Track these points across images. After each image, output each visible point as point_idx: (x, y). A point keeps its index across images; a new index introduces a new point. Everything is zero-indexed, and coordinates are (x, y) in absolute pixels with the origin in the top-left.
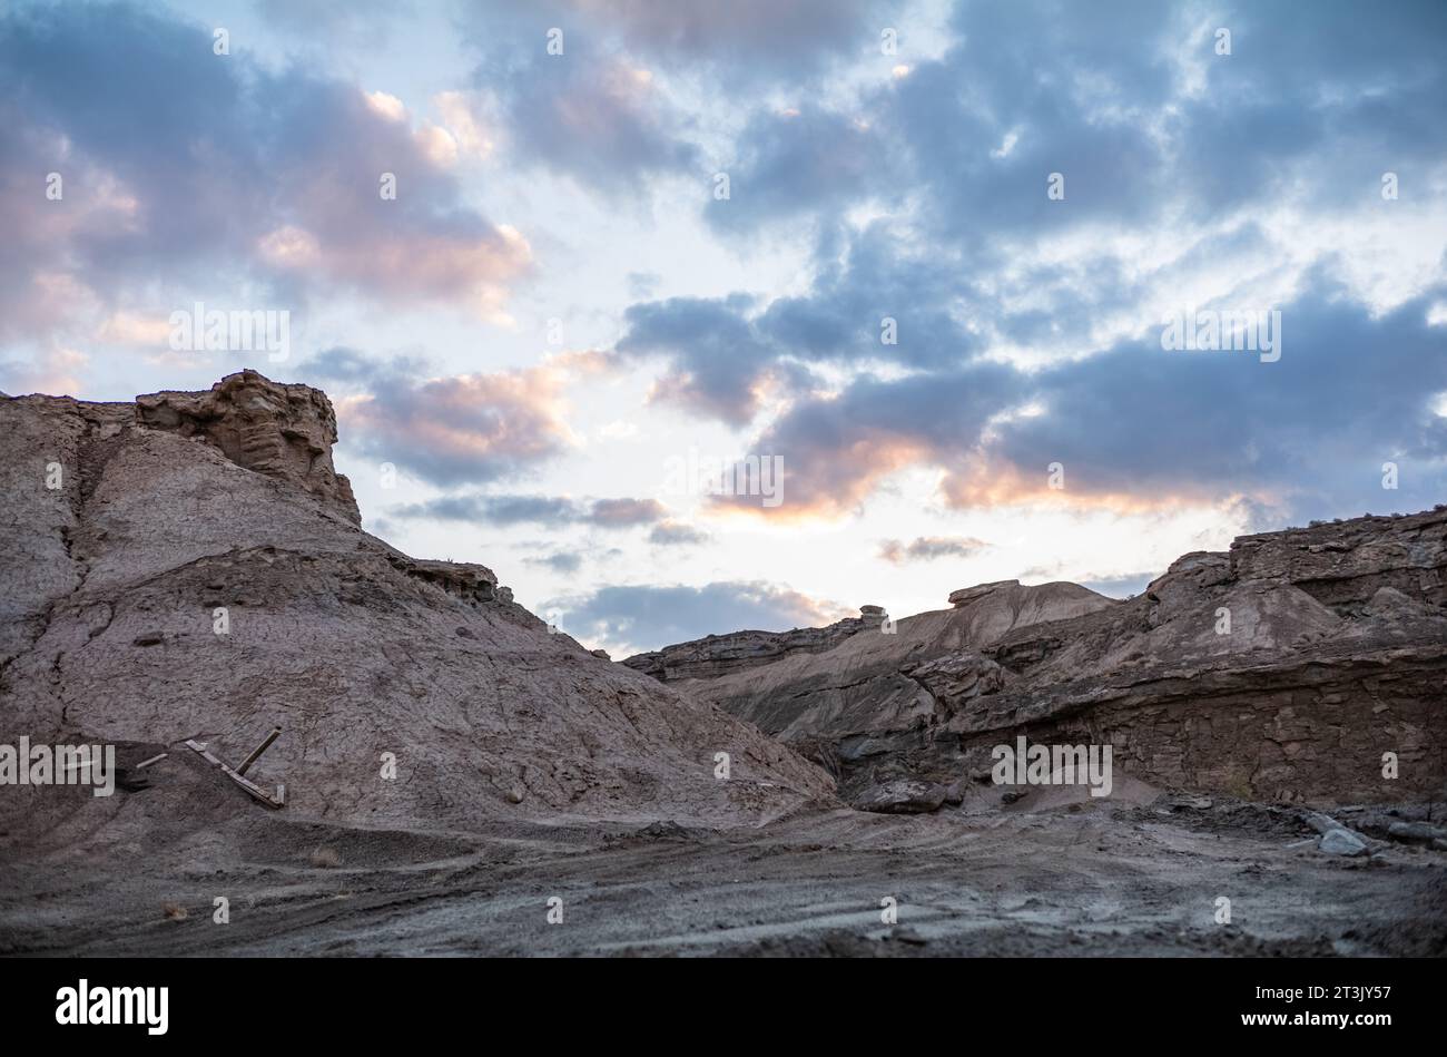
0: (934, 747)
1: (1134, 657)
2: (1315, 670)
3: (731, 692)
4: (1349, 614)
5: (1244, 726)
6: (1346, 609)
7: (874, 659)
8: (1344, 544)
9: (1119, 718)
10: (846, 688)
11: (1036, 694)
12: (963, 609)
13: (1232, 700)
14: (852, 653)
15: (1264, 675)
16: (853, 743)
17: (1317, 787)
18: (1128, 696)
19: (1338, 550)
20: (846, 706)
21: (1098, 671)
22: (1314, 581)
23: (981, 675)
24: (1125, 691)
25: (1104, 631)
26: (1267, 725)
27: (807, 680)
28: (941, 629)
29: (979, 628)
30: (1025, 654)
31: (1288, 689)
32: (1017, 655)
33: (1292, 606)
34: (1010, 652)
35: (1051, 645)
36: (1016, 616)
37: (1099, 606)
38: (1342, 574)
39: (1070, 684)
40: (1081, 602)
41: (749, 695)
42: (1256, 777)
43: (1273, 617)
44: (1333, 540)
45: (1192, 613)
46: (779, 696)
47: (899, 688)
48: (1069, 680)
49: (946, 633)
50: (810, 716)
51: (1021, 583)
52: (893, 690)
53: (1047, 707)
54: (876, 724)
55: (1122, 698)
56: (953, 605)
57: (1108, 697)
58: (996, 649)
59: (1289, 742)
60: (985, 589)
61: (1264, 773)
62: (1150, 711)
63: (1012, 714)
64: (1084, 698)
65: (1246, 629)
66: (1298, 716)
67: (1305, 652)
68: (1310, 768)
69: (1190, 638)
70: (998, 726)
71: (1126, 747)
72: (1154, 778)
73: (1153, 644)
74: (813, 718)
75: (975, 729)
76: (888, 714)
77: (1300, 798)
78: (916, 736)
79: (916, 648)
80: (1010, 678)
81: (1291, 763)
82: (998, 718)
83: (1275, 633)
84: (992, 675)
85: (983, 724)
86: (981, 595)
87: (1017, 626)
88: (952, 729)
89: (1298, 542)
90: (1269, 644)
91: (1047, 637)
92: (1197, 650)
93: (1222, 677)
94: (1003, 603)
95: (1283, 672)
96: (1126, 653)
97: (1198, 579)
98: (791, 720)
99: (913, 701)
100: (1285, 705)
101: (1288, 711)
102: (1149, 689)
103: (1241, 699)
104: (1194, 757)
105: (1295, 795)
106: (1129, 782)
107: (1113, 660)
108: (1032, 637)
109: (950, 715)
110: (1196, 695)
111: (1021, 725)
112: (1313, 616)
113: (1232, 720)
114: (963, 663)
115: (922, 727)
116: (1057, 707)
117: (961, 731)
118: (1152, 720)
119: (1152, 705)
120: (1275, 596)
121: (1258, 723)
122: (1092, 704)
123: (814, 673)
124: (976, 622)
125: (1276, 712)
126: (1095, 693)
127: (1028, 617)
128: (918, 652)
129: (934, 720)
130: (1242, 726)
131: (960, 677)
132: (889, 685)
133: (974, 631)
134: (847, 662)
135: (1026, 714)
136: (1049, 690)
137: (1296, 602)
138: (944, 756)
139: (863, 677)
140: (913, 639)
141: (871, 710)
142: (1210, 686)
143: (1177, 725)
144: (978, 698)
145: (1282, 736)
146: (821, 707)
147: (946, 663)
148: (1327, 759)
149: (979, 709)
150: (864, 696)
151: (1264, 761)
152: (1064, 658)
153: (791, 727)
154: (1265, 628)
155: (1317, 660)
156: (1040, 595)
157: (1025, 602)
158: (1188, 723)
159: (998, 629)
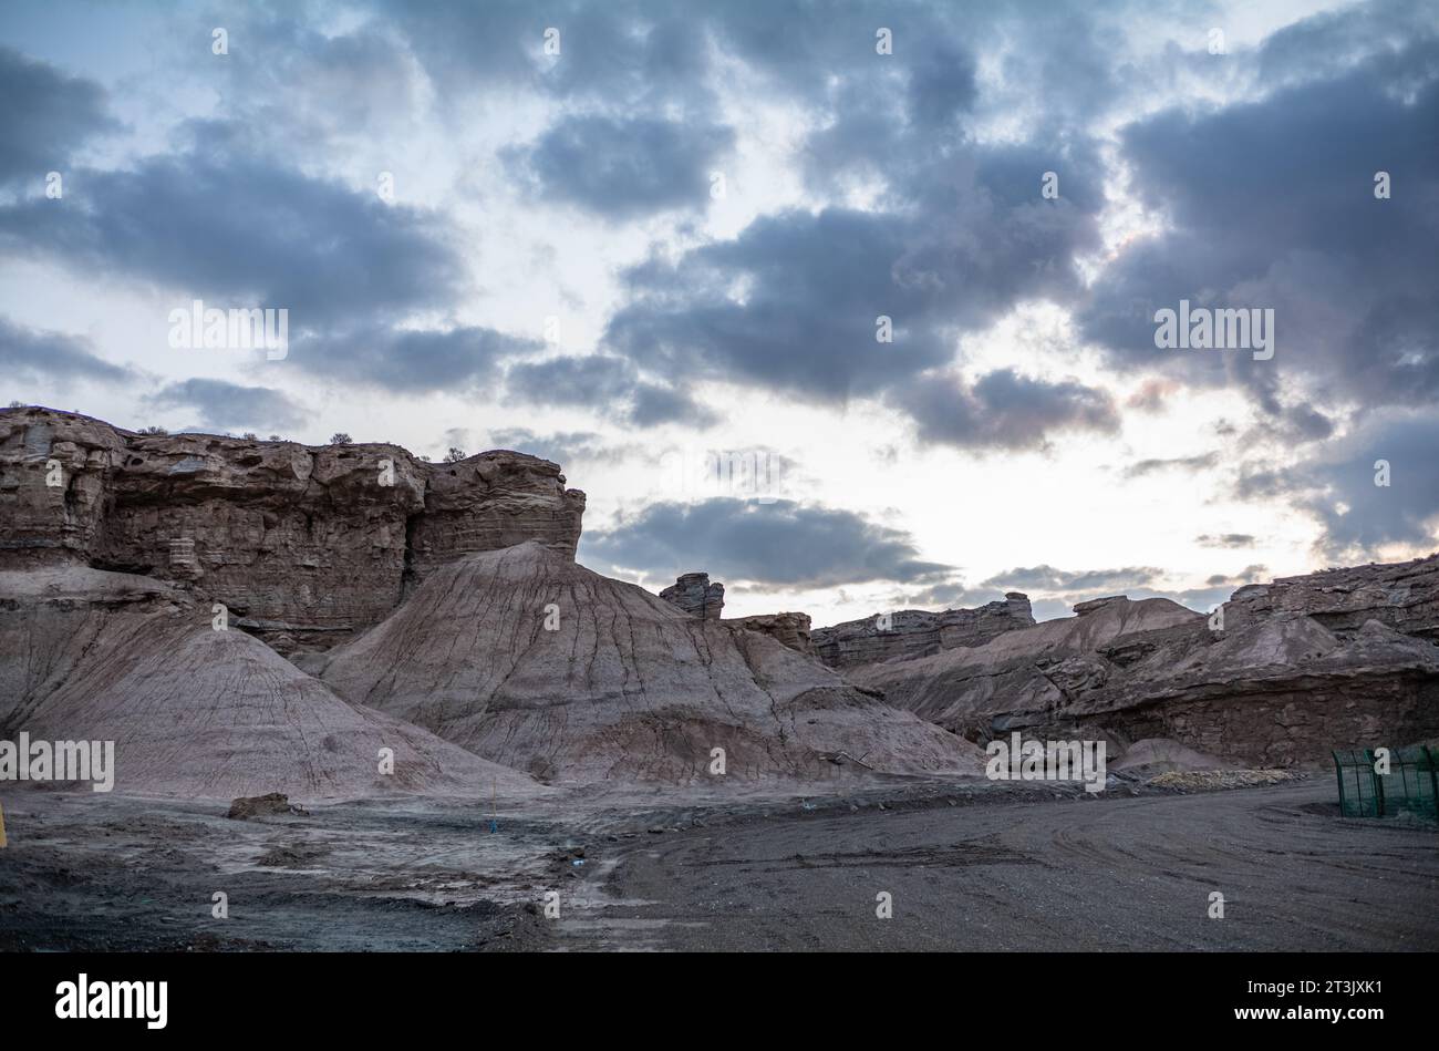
0: (1058, 724)
1: (1196, 665)
2: (1307, 680)
3: (908, 675)
4: (1344, 638)
5: (1262, 715)
6: (1342, 634)
7: (1016, 654)
8: (1347, 588)
9: (1180, 708)
10: (996, 675)
11: (1127, 690)
12: (1084, 617)
13: (1254, 698)
14: (999, 649)
15: (1273, 683)
16: (1002, 719)
17: (1308, 756)
18: (1185, 694)
19: (1342, 591)
20: (996, 690)
21: (1170, 675)
22: (1323, 614)
23: (1091, 675)
24: (1183, 692)
25: (1185, 640)
26: (1278, 715)
27: (966, 669)
28: (1068, 632)
29: (1095, 633)
30: (1128, 655)
31: (1290, 692)
32: (1122, 655)
33: (1305, 631)
34: (1118, 653)
35: (1147, 648)
36: (1123, 624)
37: (1184, 619)
38: (1343, 610)
39: (1150, 684)
40: (1172, 615)
41: (921, 678)
42: (1270, 748)
43: (1290, 640)
44: (1340, 584)
45: (1239, 634)
46: (945, 680)
47: (1035, 677)
48: (1151, 680)
49: (1071, 636)
50: (969, 696)
51: (1129, 598)
52: (1031, 679)
53: (1133, 699)
54: (1017, 706)
55: (1182, 695)
56: (1076, 614)
57: (1172, 695)
58: (1107, 650)
59: (1291, 726)
60: (1100, 603)
61: (1275, 746)
62: (1201, 704)
63: (1111, 703)
64: (1157, 695)
65: (1271, 648)
66: (1297, 709)
67: (1303, 667)
68: (1304, 743)
69: (1234, 653)
70: (1103, 710)
71: (1185, 728)
72: (1202, 748)
73: (1210, 657)
74: (971, 698)
75: (1086, 713)
76: (1027, 697)
77: (1297, 762)
78: (1046, 715)
79: (1048, 648)
80: (1117, 672)
81: (1292, 740)
82: (1102, 706)
83: (1289, 652)
84: (1098, 675)
85: (1091, 710)
86: (1098, 607)
87: (1123, 633)
88: (1070, 713)
89: (1315, 585)
90: (1282, 661)
91: (1144, 642)
92: (1236, 663)
93: (1247, 684)
94: (1114, 614)
95: (1286, 681)
96: (1191, 662)
97: (1250, 606)
98: (955, 698)
99: (1045, 688)
100: (1288, 702)
101: (1291, 706)
102: (1199, 690)
103: (1261, 698)
104: (1229, 735)
105: (1294, 760)
106: (1184, 750)
107: (1182, 667)
108: (1133, 642)
109: (1070, 702)
110: (1231, 694)
111: (1117, 711)
112: (1318, 639)
113: (1255, 711)
114: (1079, 667)
115: (1050, 709)
116: (1140, 700)
117: (1076, 714)
118: (1201, 711)
119: (1202, 700)
120: (1295, 624)
121: (1271, 714)
122: (1162, 700)
123: (971, 663)
124: (1093, 629)
125: (1284, 707)
126: (1165, 691)
127: (1132, 626)
128: (1050, 650)
129: (1059, 704)
130: (1261, 715)
131: (1076, 677)
132: (1027, 675)
133: (1091, 635)
134: (996, 656)
135: (1120, 704)
136: (1137, 687)
137: (1308, 629)
138: (1064, 730)
139: (1009, 667)
140: (1048, 640)
141: (1014, 694)
142: (1240, 689)
143: (1218, 714)
144: (1088, 693)
145: (1287, 722)
146: (978, 690)
147: (1069, 667)
148: (1316, 737)
149: (1089, 699)
150: (1009, 682)
151: (1275, 738)
152: (1155, 659)
153: (955, 704)
154: (1283, 648)
155: (1309, 673)
156: (1142, 608)
157: (1130, 614)
158: (1226, 712)
159: (1109, 635)
